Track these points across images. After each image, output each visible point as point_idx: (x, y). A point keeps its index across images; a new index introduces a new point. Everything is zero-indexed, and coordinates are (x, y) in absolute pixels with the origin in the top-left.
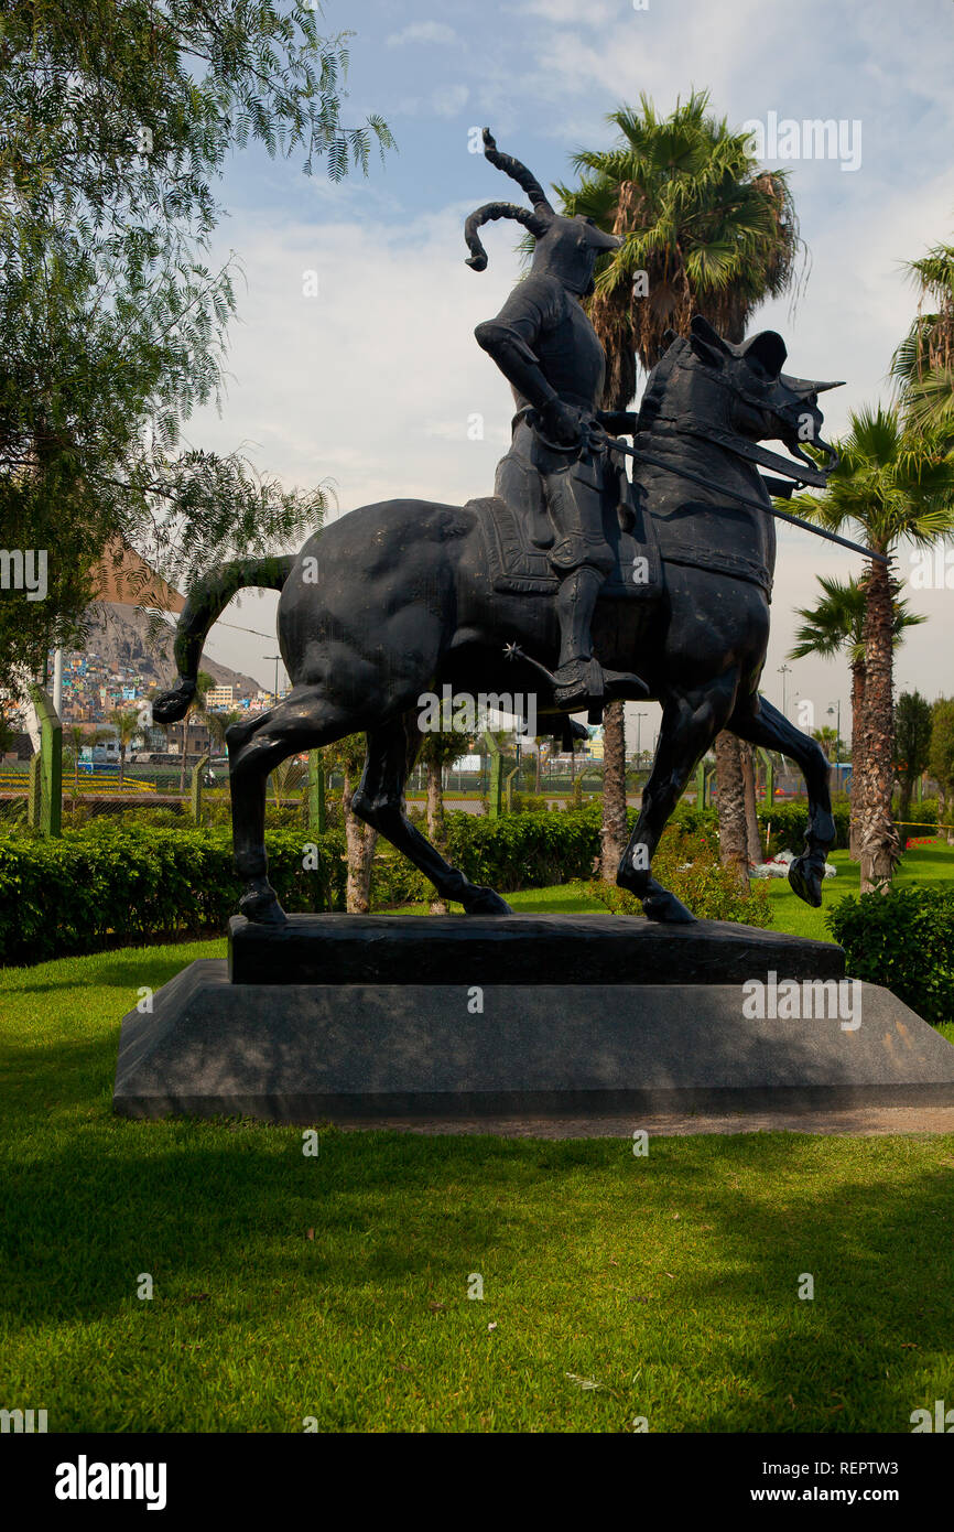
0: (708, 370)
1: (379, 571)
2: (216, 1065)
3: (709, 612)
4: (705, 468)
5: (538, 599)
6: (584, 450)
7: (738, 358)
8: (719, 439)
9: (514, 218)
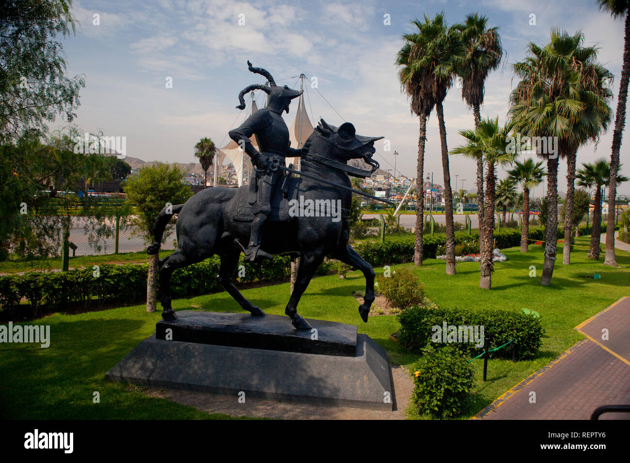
0: (324, 138)
1: (198, 213)
2: (137, 366)
3: (312, 225)
4: (321, 173)
5: (247, 223)
6: (268, 171)
7: (336, 133)
8: (326, 163)
9: (260, 89)
